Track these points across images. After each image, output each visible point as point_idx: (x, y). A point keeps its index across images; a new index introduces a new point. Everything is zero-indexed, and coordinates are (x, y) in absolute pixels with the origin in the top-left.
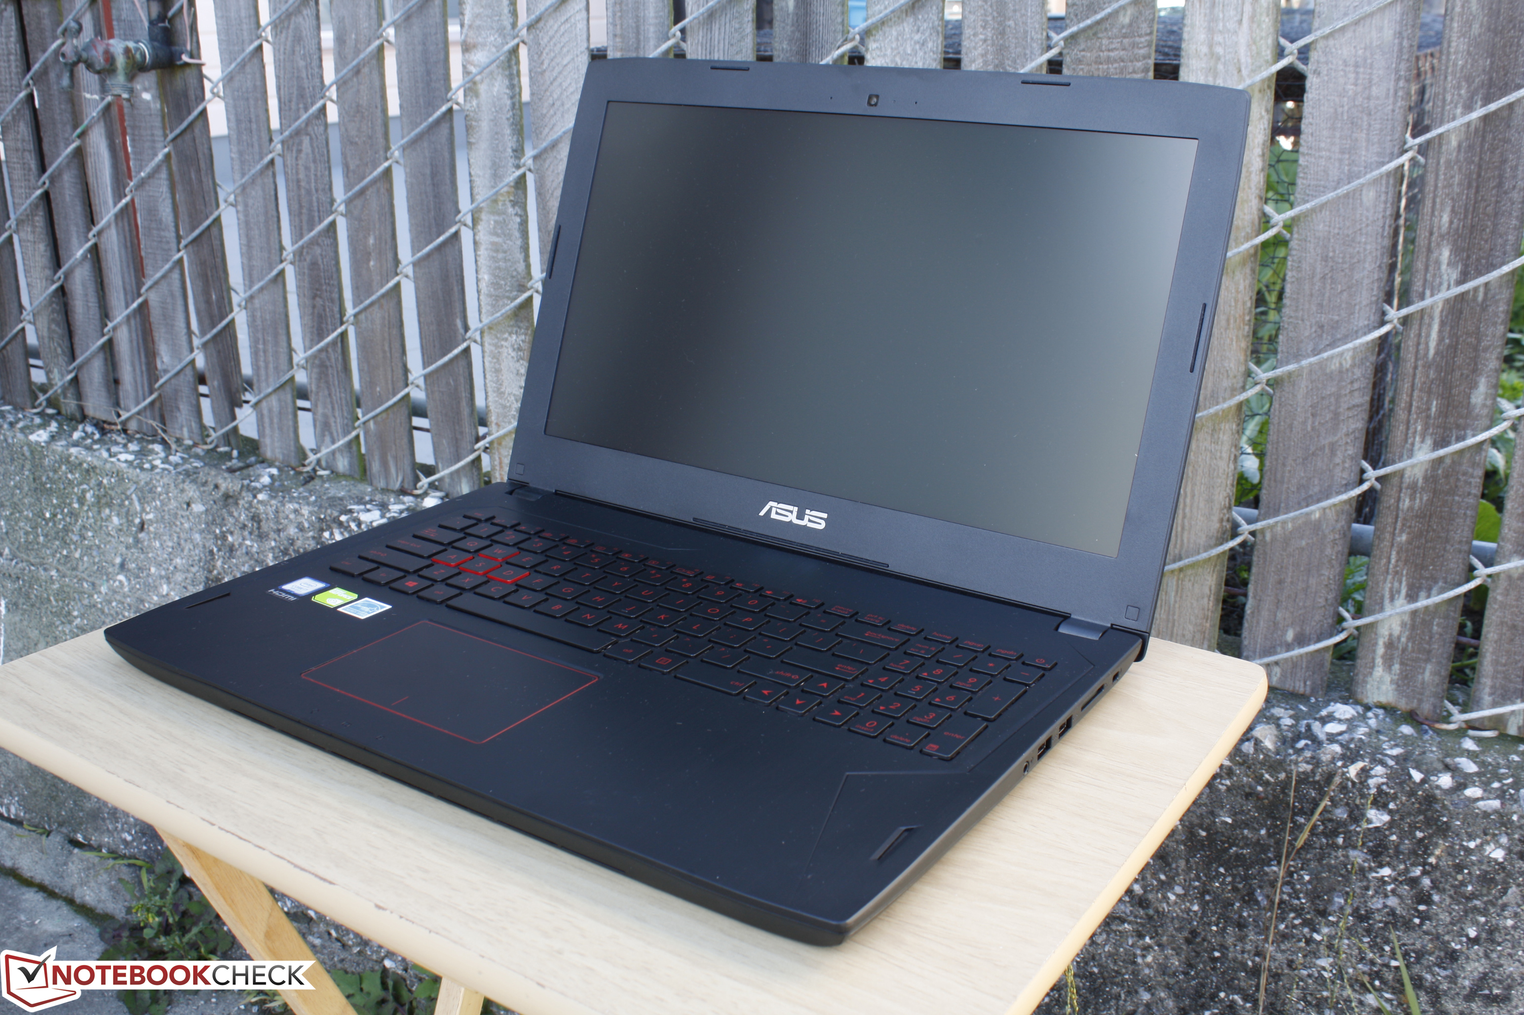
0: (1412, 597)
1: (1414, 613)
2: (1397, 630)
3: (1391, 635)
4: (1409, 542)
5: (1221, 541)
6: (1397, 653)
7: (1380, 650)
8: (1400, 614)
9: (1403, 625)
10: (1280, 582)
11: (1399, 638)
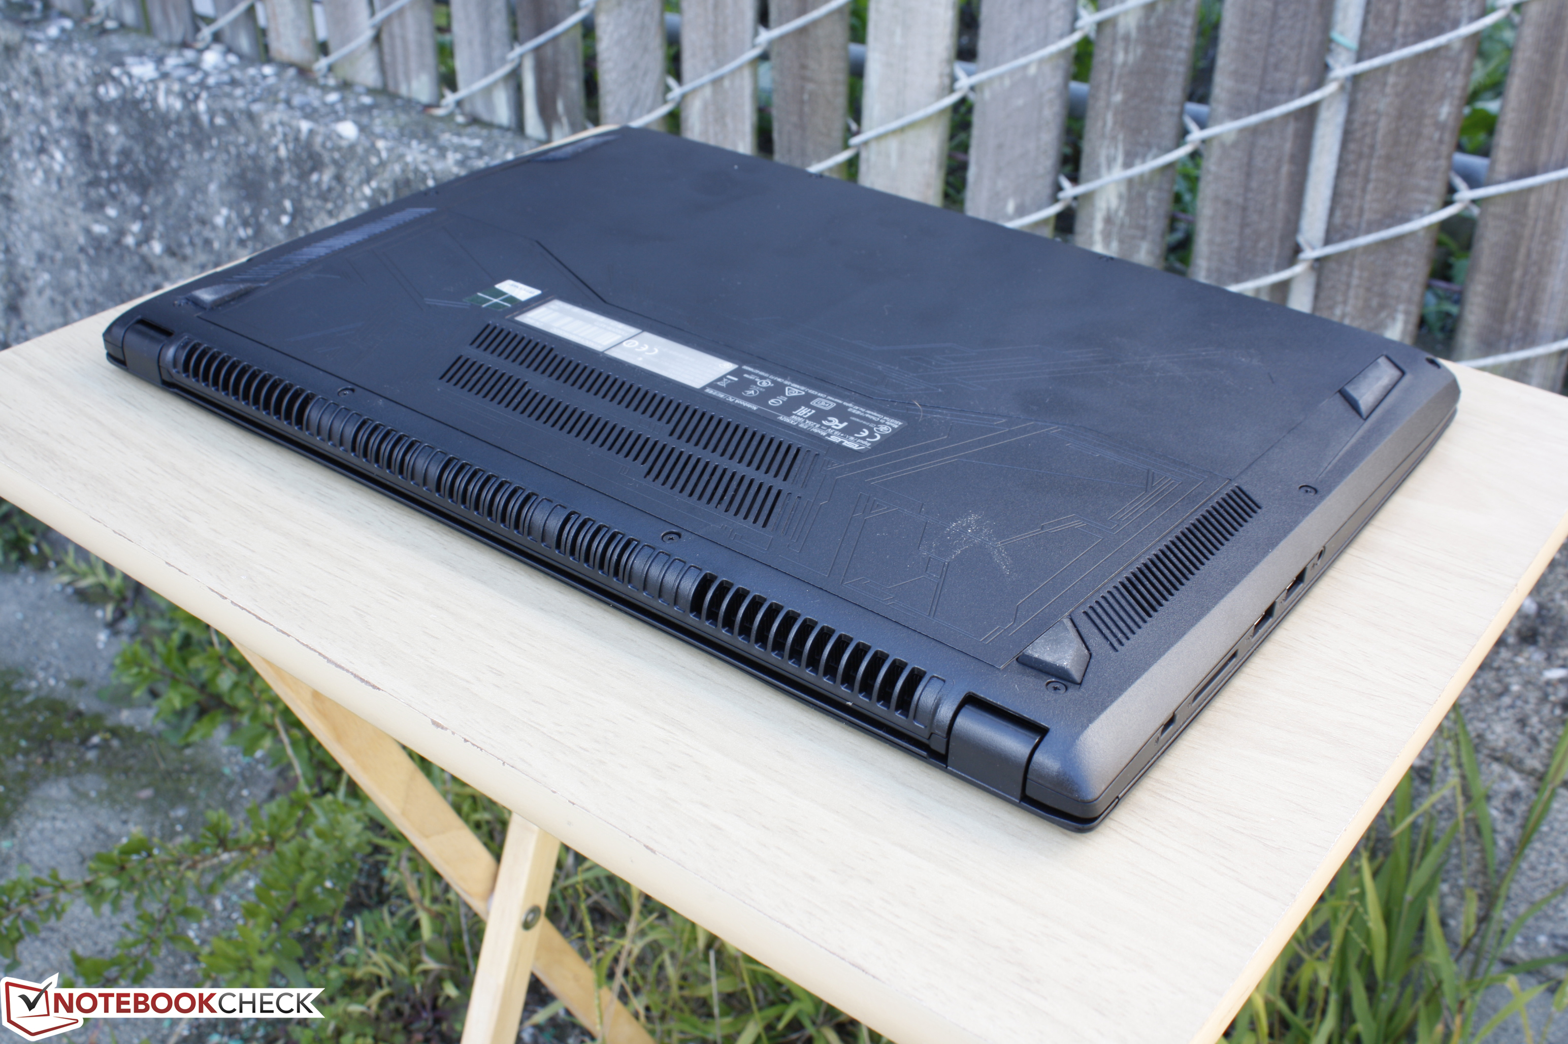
0: (1128, 165)
1: (1130, 182)
2: (1114, 202)
3: (1109, 209)
4: (1125, 102)
5: (940, 97)
6: (1115, 230)
7: (1099, 225)
8: (1118, 182)
9: (1120, 197)
10: (1000, 146)
11: (1117, 211)
